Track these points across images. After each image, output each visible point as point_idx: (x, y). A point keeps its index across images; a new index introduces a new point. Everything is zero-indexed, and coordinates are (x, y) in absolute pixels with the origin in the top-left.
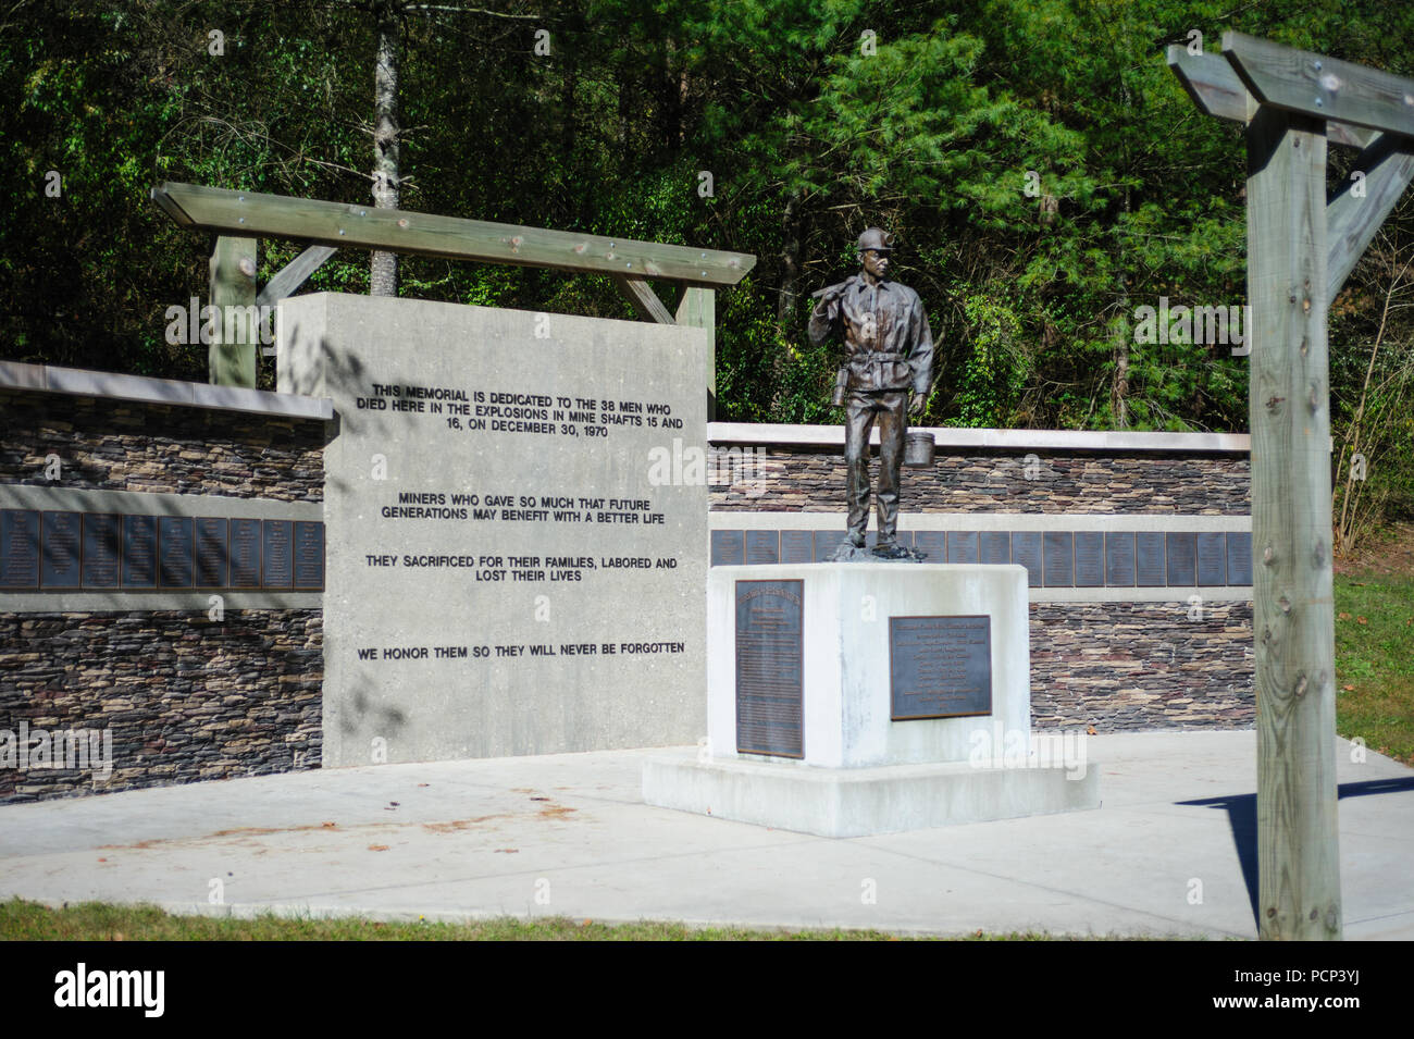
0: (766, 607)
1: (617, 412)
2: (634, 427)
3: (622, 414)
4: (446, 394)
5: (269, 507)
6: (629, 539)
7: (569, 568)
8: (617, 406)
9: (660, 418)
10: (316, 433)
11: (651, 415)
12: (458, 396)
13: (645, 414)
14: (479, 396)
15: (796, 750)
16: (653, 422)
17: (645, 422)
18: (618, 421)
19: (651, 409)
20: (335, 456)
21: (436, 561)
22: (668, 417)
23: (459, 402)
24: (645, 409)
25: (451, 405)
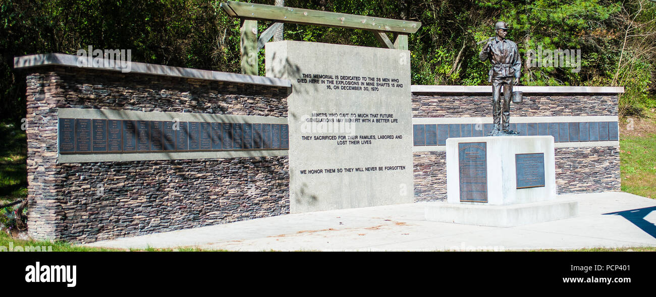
0: (472, 152)
1: (382, 82)
2: (387, 87)
3: (383, 82)
4: (326, 77)
5: (272, 120)
6: (387, 128)
7: (367, 139)
8: (381, 80)
9: (396, 84)
10: (284, 92)
11: (393, 83)
12: (330, 77)
13: (391, 83)
14: (337, 77)
15: (484, 200)
16: (393, 85)
17: (391, 85)
18: (382, 85)
19: (392, 81)
20: (291, 101)
21: (325, 138)
22: (398, 83)
23: (330, 80)
24: (390, 81)
25: (328, 81)
